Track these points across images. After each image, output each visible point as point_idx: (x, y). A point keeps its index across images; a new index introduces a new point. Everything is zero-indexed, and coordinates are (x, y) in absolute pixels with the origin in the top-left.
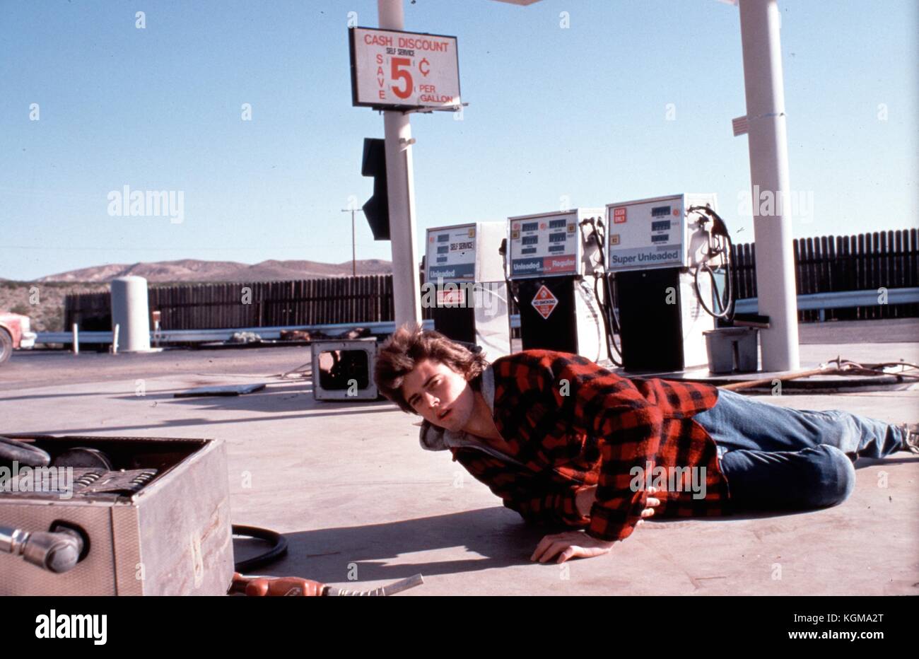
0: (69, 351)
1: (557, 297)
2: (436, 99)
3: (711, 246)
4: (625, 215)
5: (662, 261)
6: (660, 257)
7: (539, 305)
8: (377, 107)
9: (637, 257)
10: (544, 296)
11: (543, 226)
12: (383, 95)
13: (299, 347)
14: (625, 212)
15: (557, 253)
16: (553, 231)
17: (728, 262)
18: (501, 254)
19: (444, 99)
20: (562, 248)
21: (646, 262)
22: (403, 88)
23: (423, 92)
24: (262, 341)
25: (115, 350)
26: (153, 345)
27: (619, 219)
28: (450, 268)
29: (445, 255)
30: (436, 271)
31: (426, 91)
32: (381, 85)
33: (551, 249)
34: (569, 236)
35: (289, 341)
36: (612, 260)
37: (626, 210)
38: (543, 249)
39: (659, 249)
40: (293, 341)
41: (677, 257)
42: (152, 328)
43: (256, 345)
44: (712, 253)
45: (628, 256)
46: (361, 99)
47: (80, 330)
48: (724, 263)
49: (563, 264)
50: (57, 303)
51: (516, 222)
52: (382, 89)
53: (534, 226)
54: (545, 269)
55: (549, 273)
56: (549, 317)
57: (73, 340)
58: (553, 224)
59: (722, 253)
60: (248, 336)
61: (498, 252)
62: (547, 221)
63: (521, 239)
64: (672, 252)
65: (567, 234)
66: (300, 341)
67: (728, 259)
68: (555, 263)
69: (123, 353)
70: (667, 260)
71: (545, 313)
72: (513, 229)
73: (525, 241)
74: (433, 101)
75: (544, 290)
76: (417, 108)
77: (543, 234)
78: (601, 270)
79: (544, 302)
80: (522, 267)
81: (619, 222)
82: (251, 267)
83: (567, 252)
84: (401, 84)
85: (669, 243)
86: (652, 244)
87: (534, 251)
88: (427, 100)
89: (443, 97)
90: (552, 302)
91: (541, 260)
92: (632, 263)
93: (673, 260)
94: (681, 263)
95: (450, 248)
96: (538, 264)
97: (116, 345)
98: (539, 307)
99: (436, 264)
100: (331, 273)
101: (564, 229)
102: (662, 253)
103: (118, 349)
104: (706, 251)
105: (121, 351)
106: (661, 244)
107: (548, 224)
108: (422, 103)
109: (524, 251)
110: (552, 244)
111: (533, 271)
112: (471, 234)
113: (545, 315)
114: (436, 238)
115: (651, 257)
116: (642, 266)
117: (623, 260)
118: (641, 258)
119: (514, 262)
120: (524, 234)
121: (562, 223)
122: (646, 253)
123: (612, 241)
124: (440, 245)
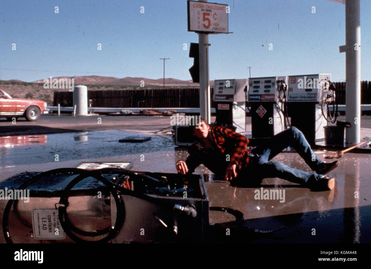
0: (56, 114)
1: (266, 110)
2: (219, 29)
3: (328, 94)
4: (295, 80)
5: (309, 99)
6: (308, 97)
7: (259, 112)
8: (196, 32)
9: (299, 97)
10: (261, 109)
11: (262, 82)
12: (199, 27)
13: (148, 116)
14: (295, 79)
15: (267, 93)
16: (266, 84)
17: (334, 101)
18: (244, 92)
19: (222, 29)
20: (269, 91)
21: (303, 99)
22: (207, 25)
23: (214, 26)
24: (133, 113)
25: (74, 114)
26: (89, 113)
27: (292, 82)
28: (224, 96)
29: (222, 90)
30: (218, 96)
31: (216, 26)
32: (199, 23)
33: (265, 91)
34: (272, 87)
35: (144, 114)
36: (289, 97)
37: (295, 78)
38: (261, 91)
39: (308, 94)
40: (145, 114)
41: (315, 98)
42: (89, 106)
43: (130, 115)
44: (329, 97)
45: (295, 96)
46: (191, 29)
47: (61, 106)
48: (332, 100)
49: (269, 97)
50: (44, 92)
51: (251, 80)
52: (199, 25)
53: (259, 82)
54: (262, 99)
55: (264, 100)
56: (263, 117)
57: (58, 110)
58: (266, 82)
59: (332, 97)
60: (127, 111)
61: (243, 90)
62: (264, 80)
63: (253, 86)
64: (313, 96)
65: (271, 86)
66: (148, 114)
67: (334, 99)
68: (266, 97)
69: (77, 116)
70: (311, 99)
71: (261, 115)
72: (250, 83)
73: (255, 87)
74: (218, 30)
75: (261, 107)
76: (212, 33)
77: (262, 86)
78: (284, 100)
79: (261, 111)
80: (253, 97)
81: (292, 83)
82: (121, 79)
83: (271, 93)
84: (206, 23)
85: (312, 92)
86: (306, 92)
87: (258, 91)
88: (216, 29)
89: (221, 28)
90: (264, 111)
91: (261, 95)
92: (297, 99)
93: (313, 99)
94: (316, 100)
95: (224, 88)
96: (260, 97)
97: (75, 113)
98: (259, 113)
99: (218, 94)
100: (153, 83)
101: (270, 84)
102: (309, 96)
103: (76, 114)
104: (326, 96)
105: (77, 115)
106: (309, 92)
107: (264, 82)
108: (214, 31)
109: (254, 91)
110: (265, 89)
111: (258, 99)
112: (233, 83)
113: (261, 116)
114: (218, 84)
115: (304, 97)
116: (301, 100)
117: (294, 98)
118: (301, 97)
119: (250, 95)
120: (254, 85)
121: (269, 82)
122: (303, 96)
123: (289, 90)
124: (220, 86)
